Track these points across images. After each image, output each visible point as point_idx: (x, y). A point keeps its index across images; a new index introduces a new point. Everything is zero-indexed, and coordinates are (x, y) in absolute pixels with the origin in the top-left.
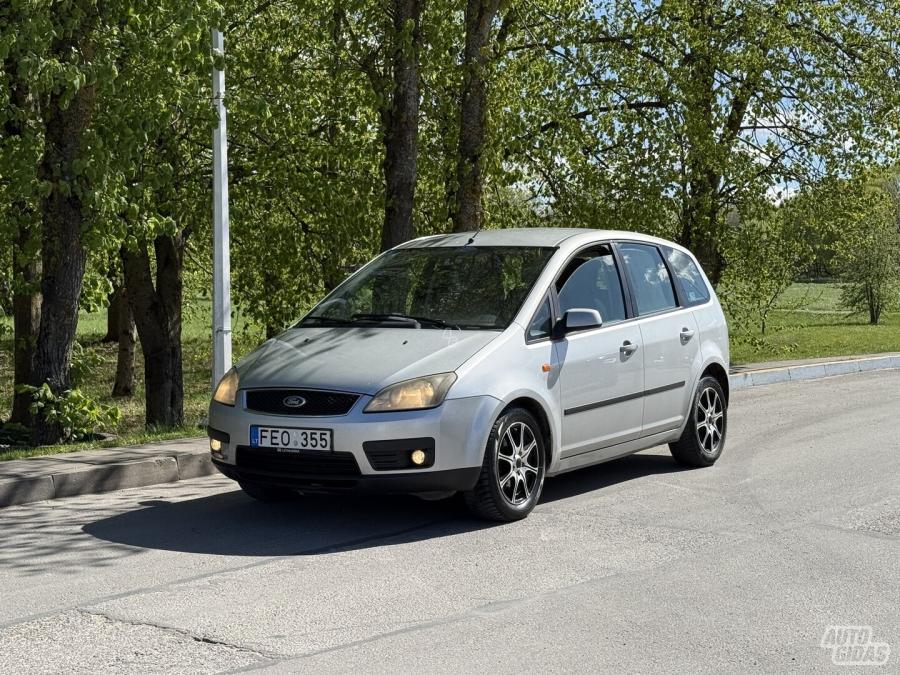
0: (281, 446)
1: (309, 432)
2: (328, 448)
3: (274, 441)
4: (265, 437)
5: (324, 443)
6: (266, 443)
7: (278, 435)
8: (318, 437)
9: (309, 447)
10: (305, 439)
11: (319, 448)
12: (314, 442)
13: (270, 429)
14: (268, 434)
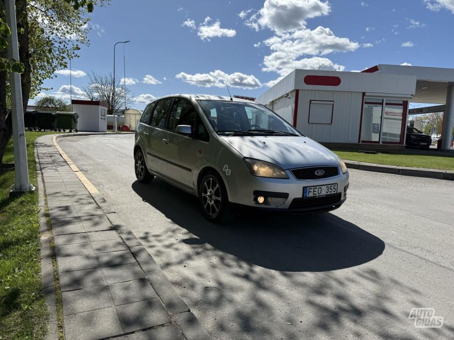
0: (318, 195)
1: (329, 186)
2: (336, 192)
3: (315, 193)
4: (311, 192)
5: (334, 190)
6: (311, 195)
7: (317, 190)
8: (332, 188)
9: (329, 193)
10: (328, 190)
11: (333, 193)
12: (331, 190)
13: (313, 188)
14: (312, 190)
